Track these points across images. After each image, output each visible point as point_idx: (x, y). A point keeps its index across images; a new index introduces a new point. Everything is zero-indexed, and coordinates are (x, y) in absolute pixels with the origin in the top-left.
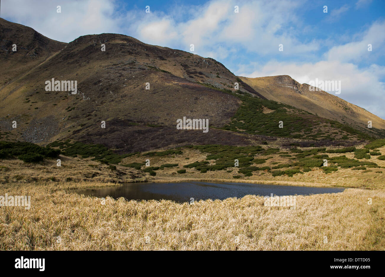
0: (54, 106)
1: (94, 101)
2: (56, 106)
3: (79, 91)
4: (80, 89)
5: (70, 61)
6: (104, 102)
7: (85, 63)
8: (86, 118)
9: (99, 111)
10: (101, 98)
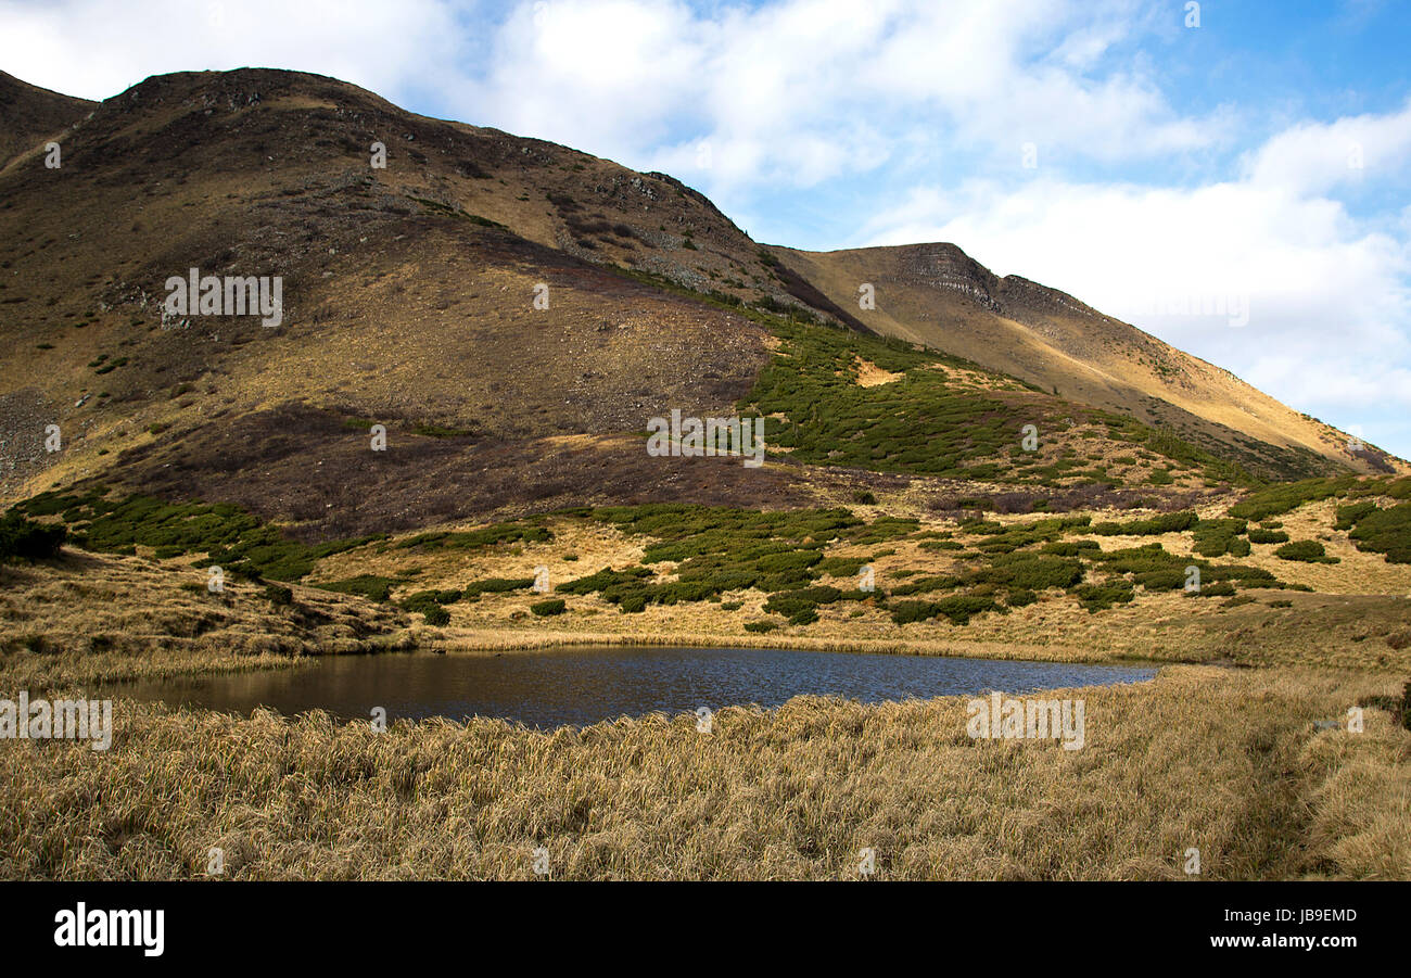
0: (39, 350)
1: (205, 333)
2: (50, 351)
3: (144, 294)
4: (147, 288)
5: (109, 173)
6: (244, 338)
7: (168, 182)
8: (172, 401)
9: (225, 373)
10: (234, 321)
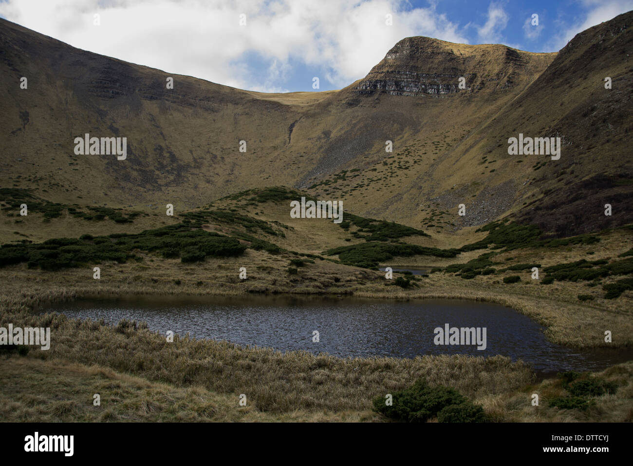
0: (517, 163)
1: (578, 146)
2: (521, 163)
3: (558, 133)
4: (559, 130)
5: (557, 83)
6: (593, 146)
8: (556, 179)
9: (580, 164)
10: (591, 139)
